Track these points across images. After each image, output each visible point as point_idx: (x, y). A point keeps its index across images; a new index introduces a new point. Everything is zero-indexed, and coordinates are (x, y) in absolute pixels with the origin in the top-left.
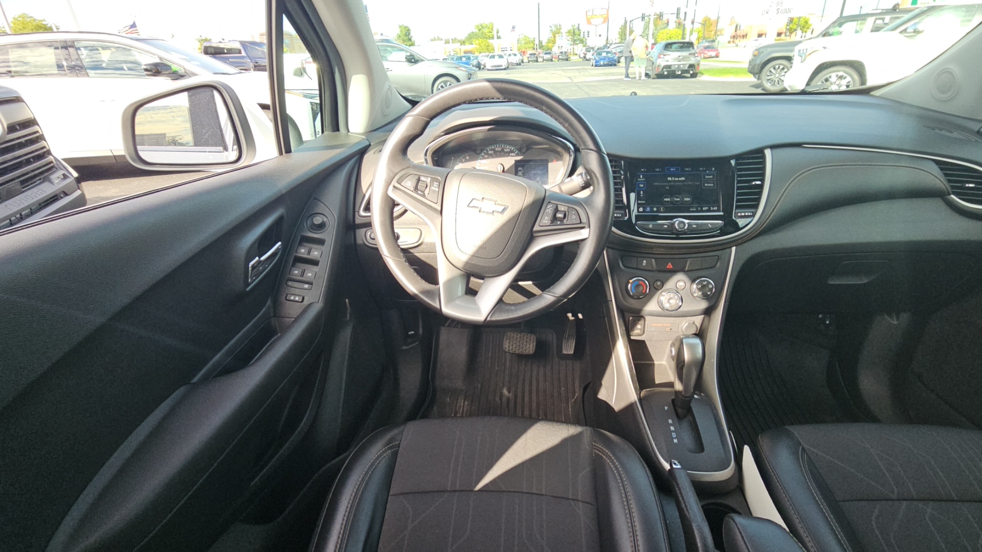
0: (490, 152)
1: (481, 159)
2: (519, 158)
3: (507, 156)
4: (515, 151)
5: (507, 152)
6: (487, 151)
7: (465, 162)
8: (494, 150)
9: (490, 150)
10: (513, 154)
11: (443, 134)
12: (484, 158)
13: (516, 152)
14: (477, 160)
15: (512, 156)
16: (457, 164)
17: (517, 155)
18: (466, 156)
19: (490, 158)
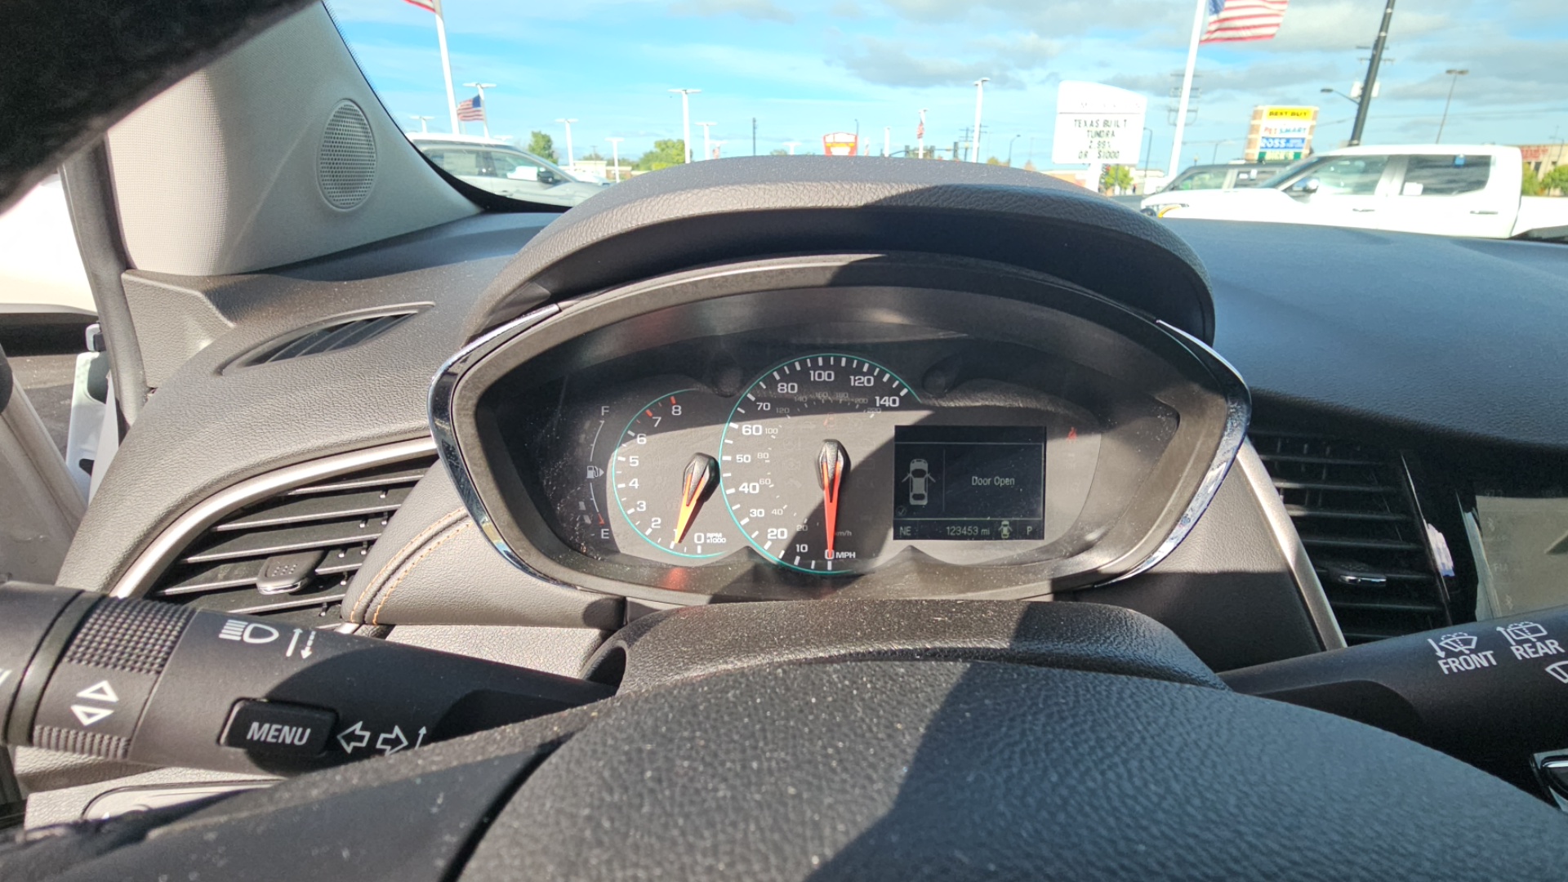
0: (784, 389)
1: (738, 418)
2: (910, 418)
3: (863, 408)
4: (901, 387)
5: (862, 391)
6: (772, 383)
7: (664, 428)
8: (802, 378)
9: (785, 379)
10: (887, 401)
11: (543, 291)
12: (752, 413)
13: (903, 393)
14: (722, 420)
15: (884, 408)
16: (627, 438)
17: (907, 404)
18: (667, 404)
19: (783, 415)
